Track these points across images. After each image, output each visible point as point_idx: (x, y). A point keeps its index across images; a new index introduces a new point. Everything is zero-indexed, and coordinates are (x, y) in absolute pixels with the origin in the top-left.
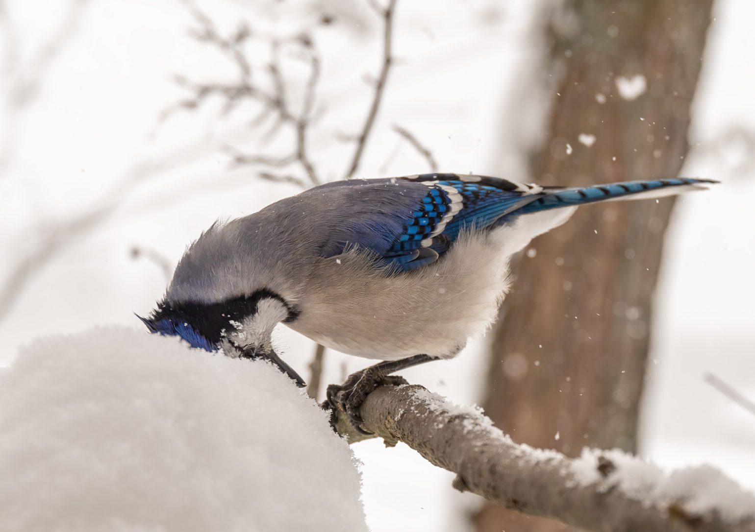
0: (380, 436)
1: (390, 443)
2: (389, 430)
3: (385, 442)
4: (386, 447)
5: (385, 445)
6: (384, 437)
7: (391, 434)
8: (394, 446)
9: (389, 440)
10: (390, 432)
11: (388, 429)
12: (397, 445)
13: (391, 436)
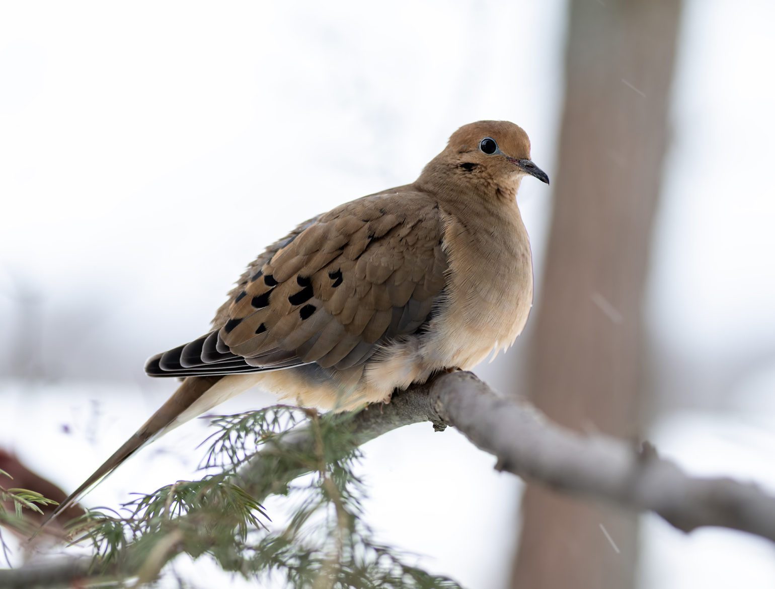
0: (429, 419)
1: (439, 427)
2: (439, 414)
3: (434, 426)
4: (435, 431)
5: (434, 429)
6: (433, 421)
7: (440, 418)
8: (443, 430)
9: (438, 424)
10: (439, 416)
11: (437, 412)
12: (446, 429)
13: (440, 420)
